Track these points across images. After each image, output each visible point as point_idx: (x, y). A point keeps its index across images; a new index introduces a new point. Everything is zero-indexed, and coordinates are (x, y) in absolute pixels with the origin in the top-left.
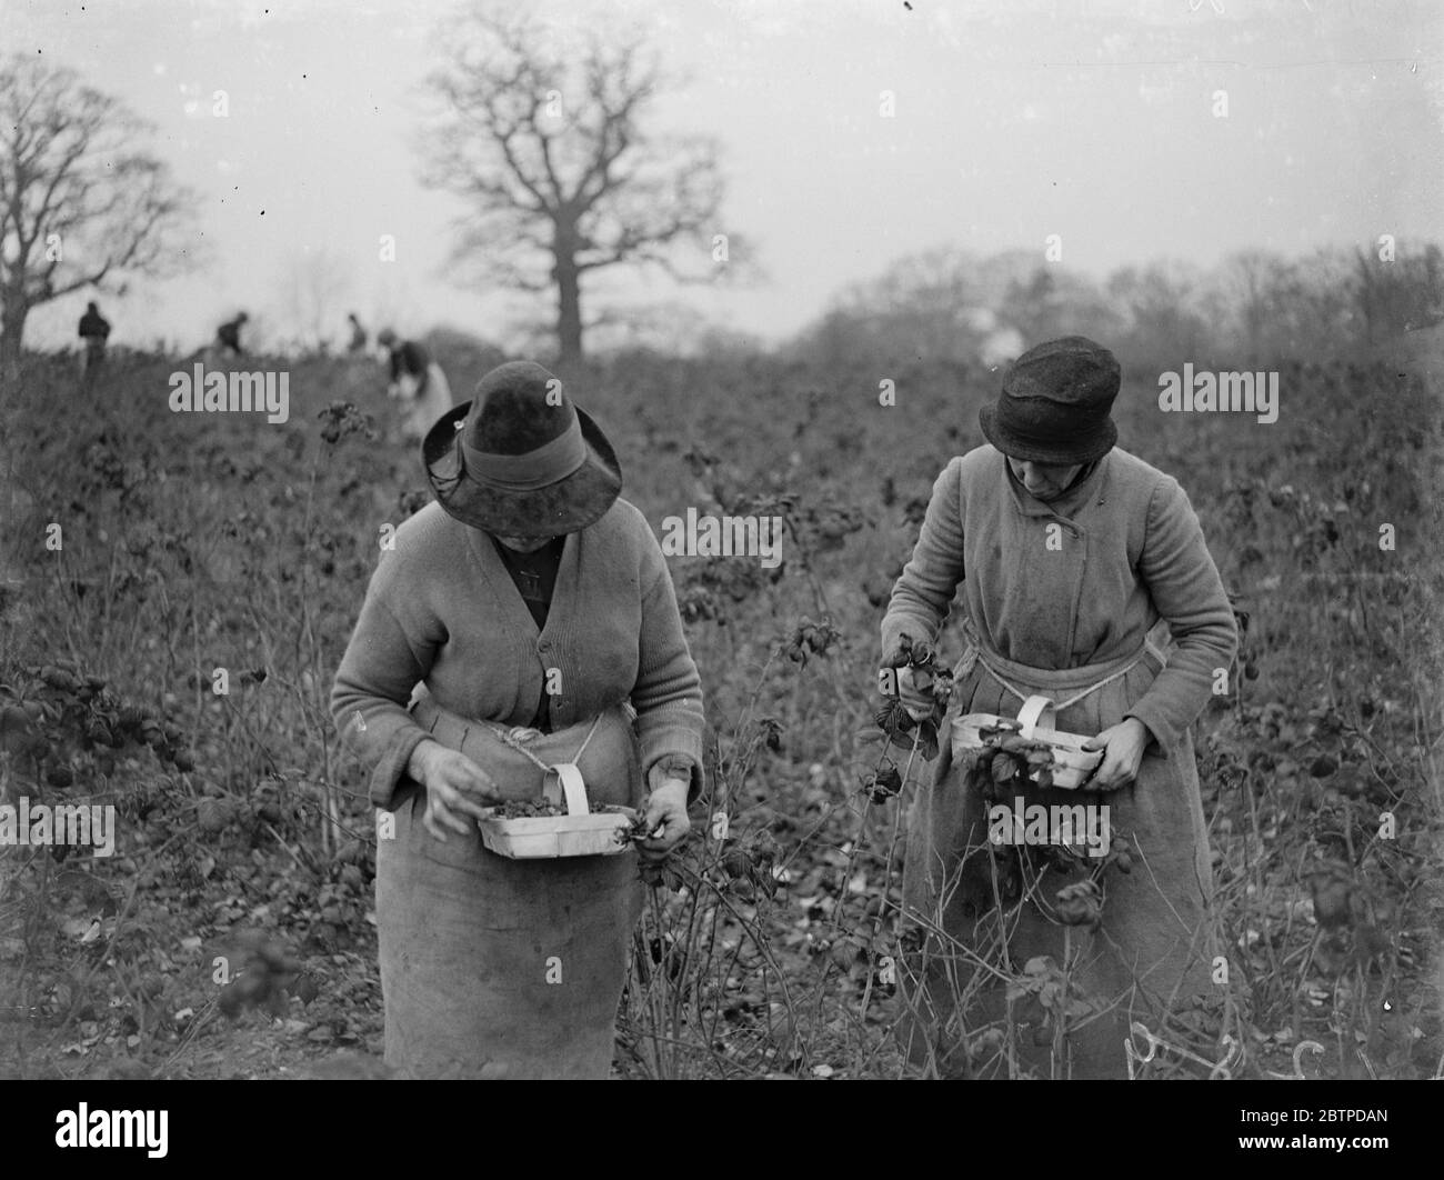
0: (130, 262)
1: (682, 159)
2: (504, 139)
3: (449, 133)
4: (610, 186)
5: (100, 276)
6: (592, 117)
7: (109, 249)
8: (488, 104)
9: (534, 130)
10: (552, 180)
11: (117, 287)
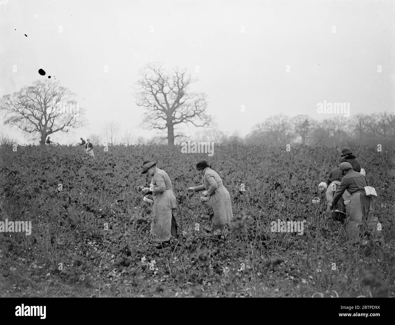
0: (69, 125)
1: (196, 98)
2: (155, 95)
3: (143, 93)
4: (179, 105)
5: (63, 128)
6: (176, 89)
7: (65, 122)
8: (151, 87)
9: (163, 92)
10: (167, 103)
11: (66, 130)
